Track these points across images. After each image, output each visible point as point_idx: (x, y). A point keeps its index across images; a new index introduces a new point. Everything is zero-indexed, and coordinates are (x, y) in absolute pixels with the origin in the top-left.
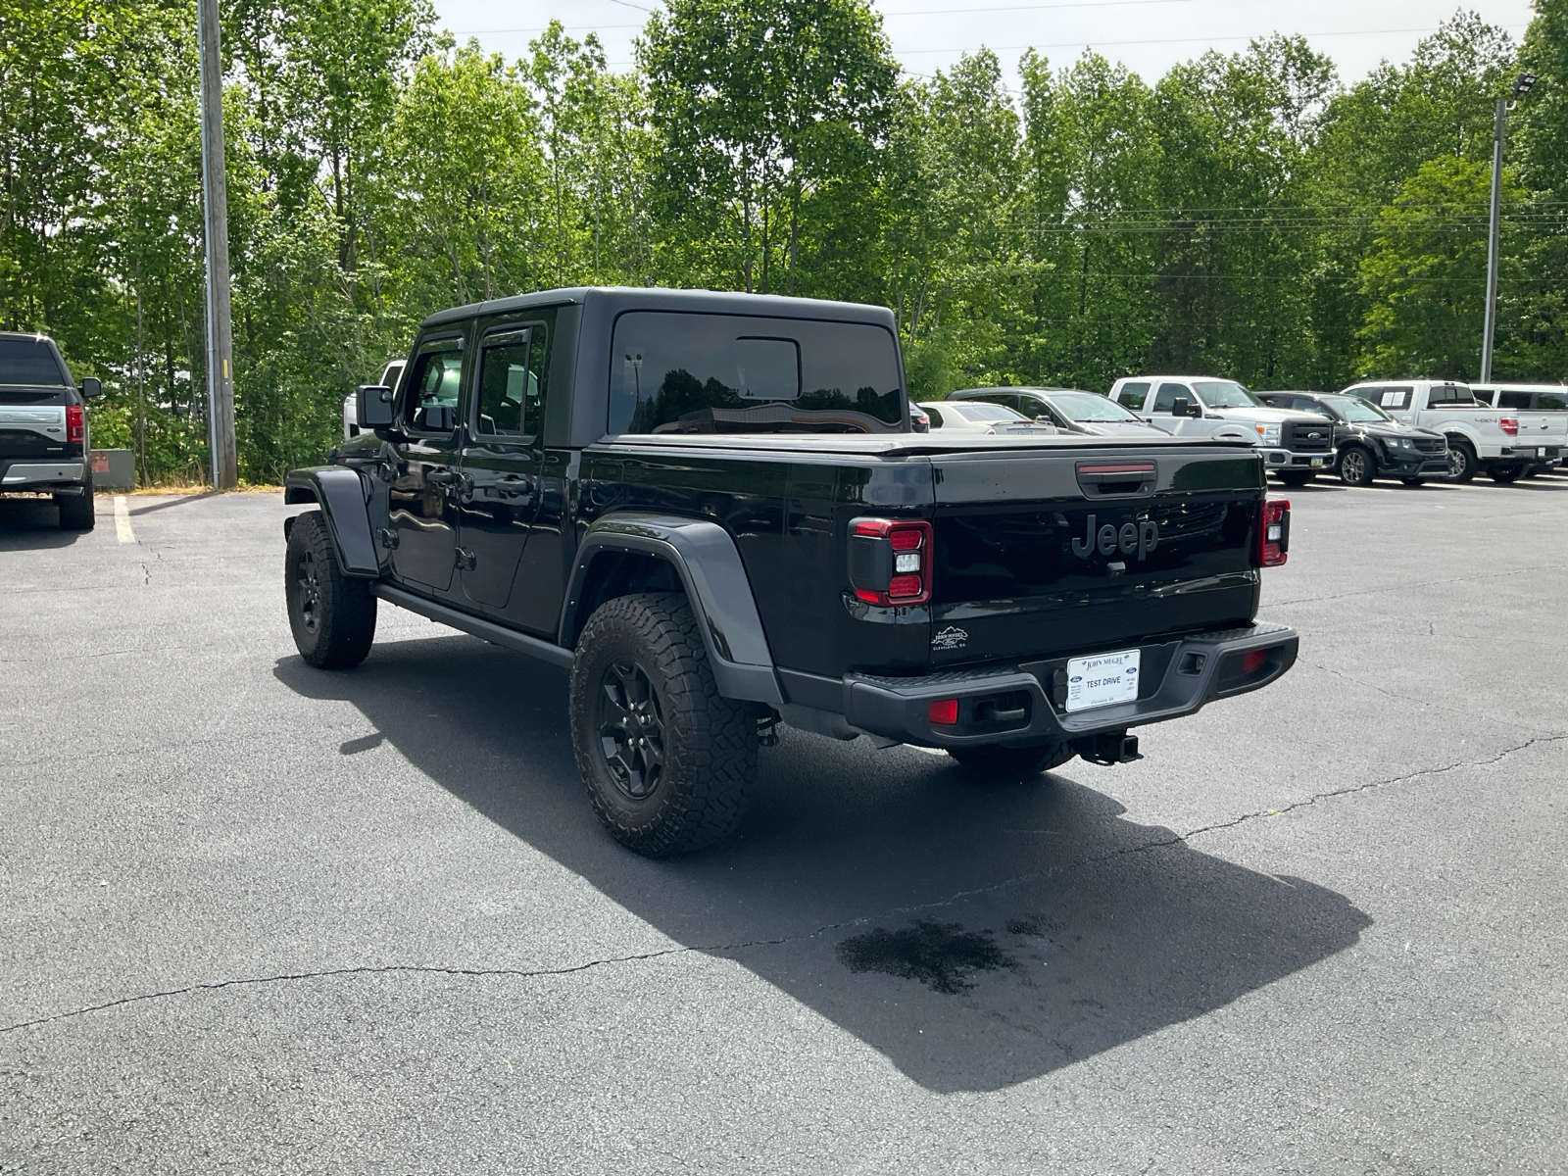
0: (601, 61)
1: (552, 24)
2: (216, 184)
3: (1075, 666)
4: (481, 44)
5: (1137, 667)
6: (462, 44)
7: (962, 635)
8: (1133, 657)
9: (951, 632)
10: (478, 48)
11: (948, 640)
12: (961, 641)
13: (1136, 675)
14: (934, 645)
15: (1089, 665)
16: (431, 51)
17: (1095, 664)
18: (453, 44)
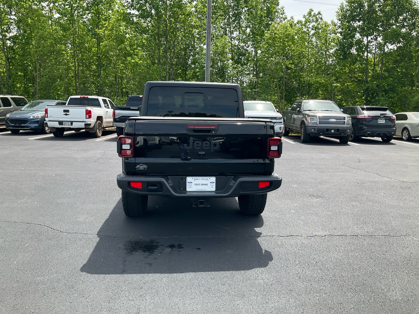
0: (321, 19)
1: (310, 10)
2: (208, 60)
3: (189, 179)
4: (294, 18)
5: (215, 181)
6: (289, 18)
7: (145, 166)
8: (213, 179)
9: (141, 165)
10: (293, 19)
11: (141, 167)
12: (145, 168)
13: (214, 184)
14: (136, 168)
15: (195, 179)
16: (282, 22)
17: (197, 179)
18: (286, 18)
